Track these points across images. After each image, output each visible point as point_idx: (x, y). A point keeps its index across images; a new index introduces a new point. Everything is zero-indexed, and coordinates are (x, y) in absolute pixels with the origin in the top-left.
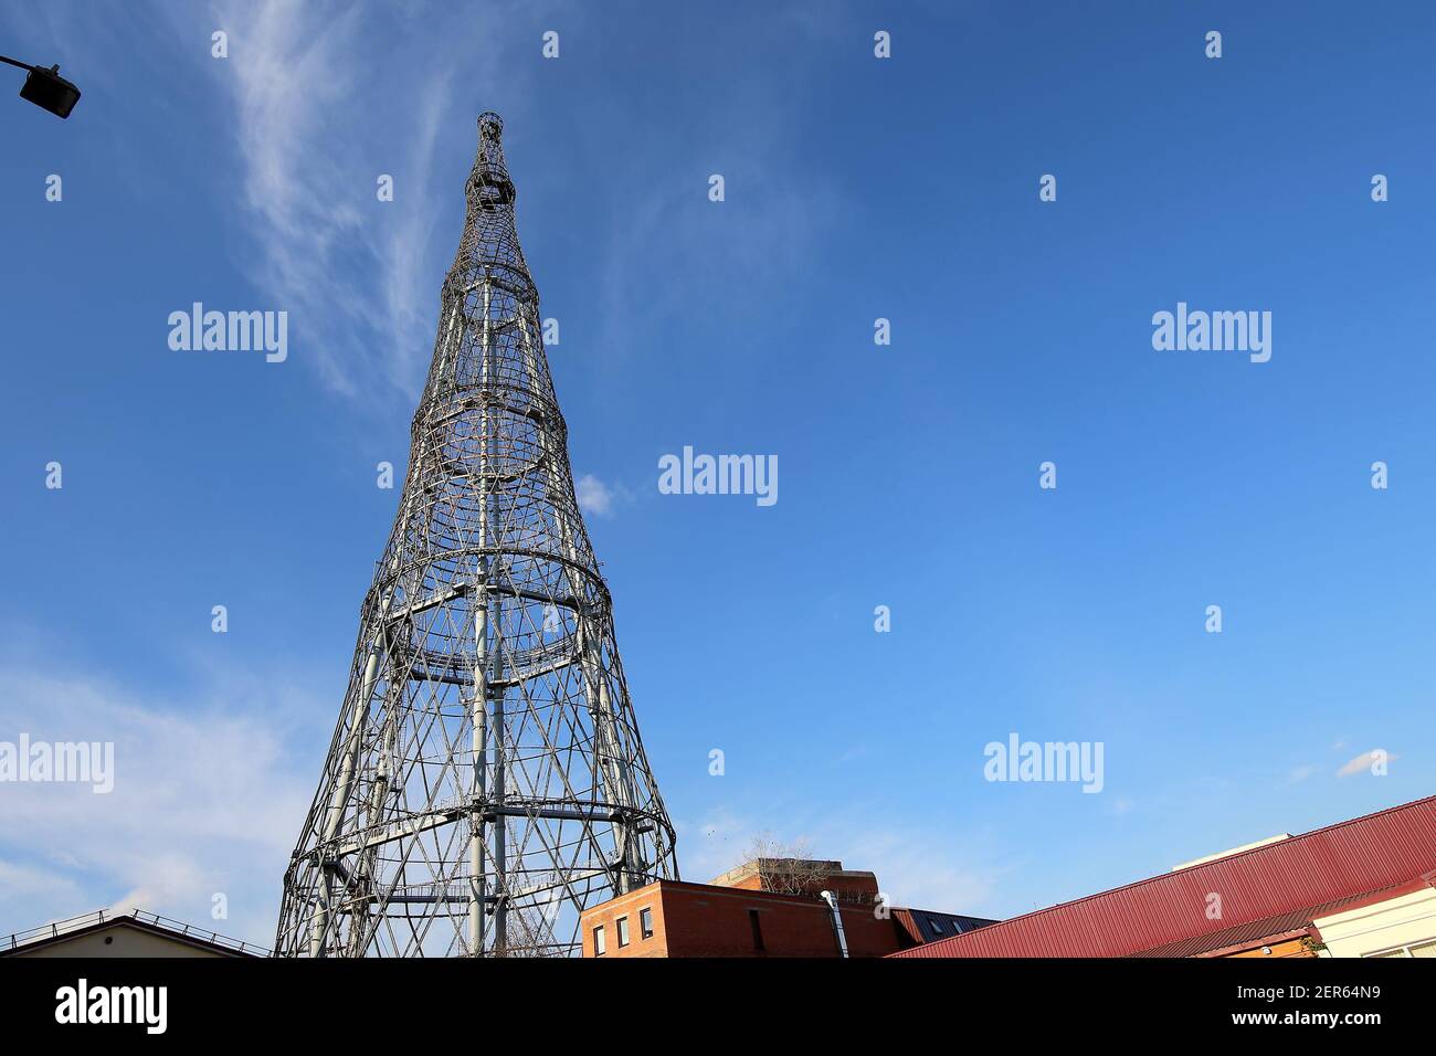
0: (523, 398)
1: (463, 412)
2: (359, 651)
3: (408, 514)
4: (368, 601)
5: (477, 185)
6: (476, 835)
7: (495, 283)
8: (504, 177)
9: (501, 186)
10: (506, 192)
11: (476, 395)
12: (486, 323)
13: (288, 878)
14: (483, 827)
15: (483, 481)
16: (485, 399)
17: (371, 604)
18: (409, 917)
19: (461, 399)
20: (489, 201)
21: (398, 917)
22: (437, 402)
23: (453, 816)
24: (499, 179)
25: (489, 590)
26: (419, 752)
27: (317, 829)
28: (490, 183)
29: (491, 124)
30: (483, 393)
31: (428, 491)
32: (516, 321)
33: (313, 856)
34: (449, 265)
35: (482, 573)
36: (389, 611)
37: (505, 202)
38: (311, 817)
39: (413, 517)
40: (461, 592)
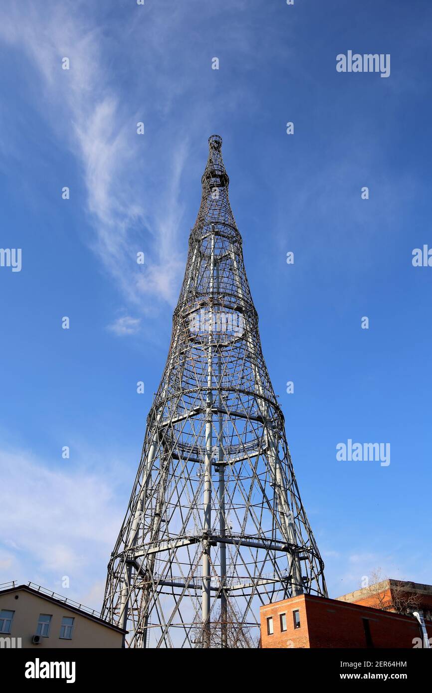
0: (233, 300)
1: (199, 309)
2: (145, 443)
3: (171, 367)
4: (150, 415)
5: (208, 178)
6: (205, 553)
7: (217, 234)
8: (222, 172)
9: (221, 177)
10: (224, 180)
11: (207, 299)
12: (212, 257)
13: (109, 566)
14: (209, 548)
15: (210, 348)
16: (211, 301)
17: (152, 417)
18: (174, 595)
19: (198, 303)
21: (168, 594)
22: (186, 304)
23: (193, 540)
24: (220, 173)
25: (212, 411)
26: (179, 501)
27: (124, 539)
28: (215, 176)
29: (216, 142)
30: (210, 297)
31: (182, 353)
32: (229, 254)
33: (121, 556)
34: (193, 224)
35: (209, 401)
36: (161, 421)
37: (223, 186)
38: (121, 535)
39: (173, 368)
40: (198, 411)
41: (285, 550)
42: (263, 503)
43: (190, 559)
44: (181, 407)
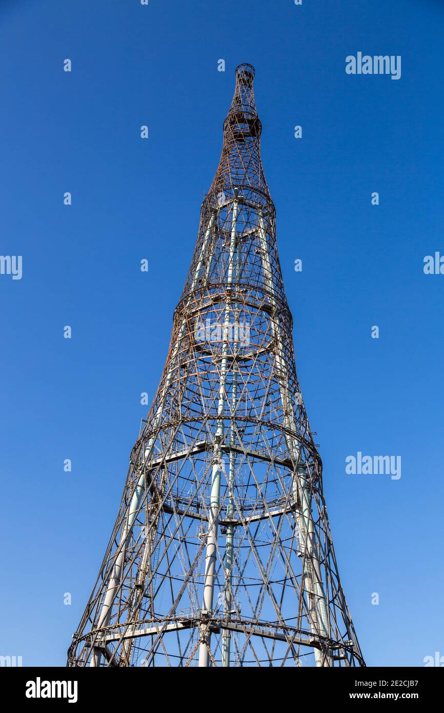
0: (258, 295)
1: (212, 305)
2: (127, 488)
3: (167, 384)
4: (135, 450)
5: (232, 123)
6: (204, 642)
7: (241, 202)
8: (252, 115)
9: (250, 122)
10: (255, 127)
11: (223, 293)
12: (233, 234)
13: (70, 651)
14: (210, 635)
15: (224, 361)
16: (229, 295)
19: (211, 296)
20: (240, 136)
22: (192, 298)
23: (188, 624)
24: (250, 117)
25: (223, 448)
26: (169, 570)
27: (92, 617)
28: (242, 121)
29: (246, 73)
30: (227, 290)
31: (184, 367)
32: (257, 231)
33: (87, 638)
35: (219, 434)
36: (149, 459)
37: (254, 135)
38: (88, 611)
39: (171, 386)
40: (202, 448)
41: (314, 644)
42: (285, 580)
43: (180, 651)
44: (178, 441)
